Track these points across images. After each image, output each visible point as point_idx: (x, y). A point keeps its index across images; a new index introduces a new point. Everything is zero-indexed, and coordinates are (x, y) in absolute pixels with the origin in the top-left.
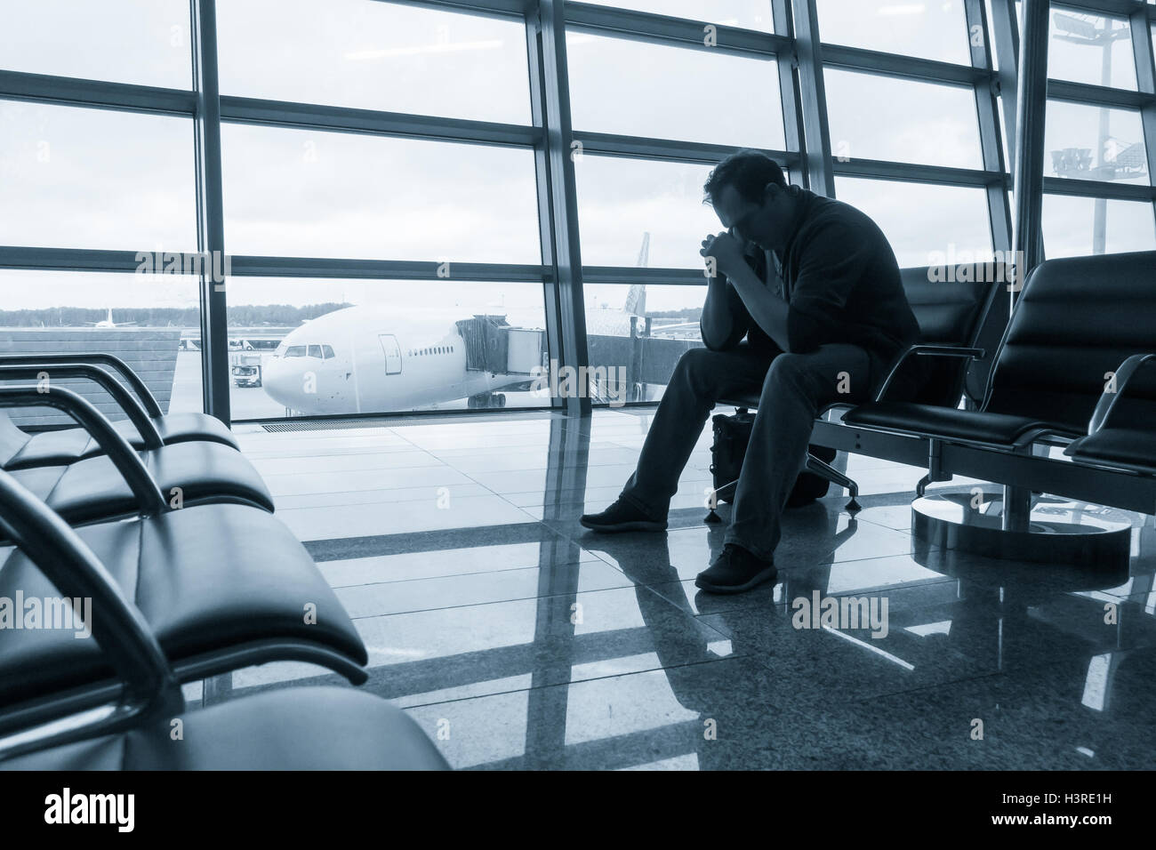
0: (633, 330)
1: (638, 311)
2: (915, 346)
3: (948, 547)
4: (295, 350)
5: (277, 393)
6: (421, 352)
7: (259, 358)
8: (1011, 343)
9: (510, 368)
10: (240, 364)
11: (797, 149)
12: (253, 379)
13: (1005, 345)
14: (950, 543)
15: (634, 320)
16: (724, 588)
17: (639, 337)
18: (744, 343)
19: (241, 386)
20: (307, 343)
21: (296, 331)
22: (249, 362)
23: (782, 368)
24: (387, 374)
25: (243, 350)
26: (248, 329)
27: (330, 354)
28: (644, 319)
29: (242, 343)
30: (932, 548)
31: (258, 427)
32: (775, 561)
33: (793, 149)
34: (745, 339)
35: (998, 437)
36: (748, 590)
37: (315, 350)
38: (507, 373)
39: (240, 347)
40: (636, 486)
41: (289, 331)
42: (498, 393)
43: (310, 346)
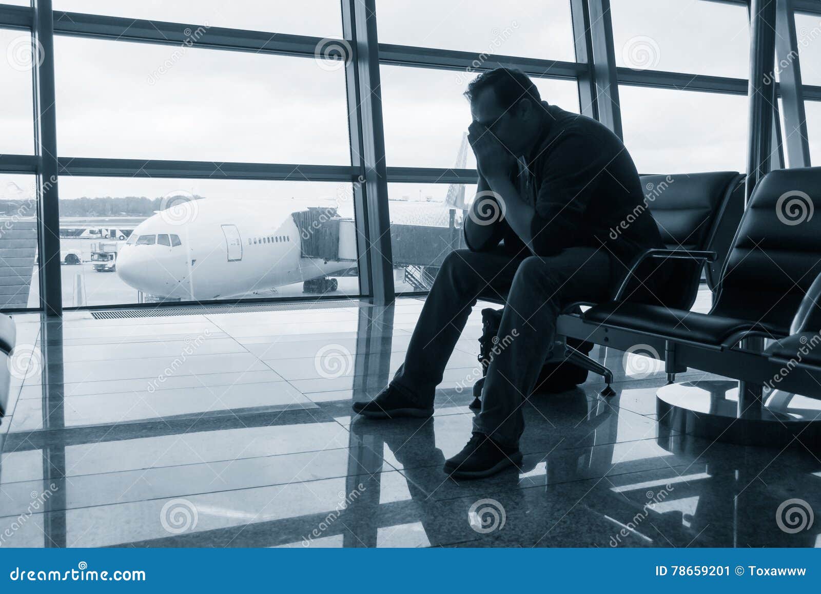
0: (452, 223)
1: (458, 203)
2: (652, 250)
3: (687, 432)
4: (146, 239)
5: (129, 278)
6: (260, 241)
7: (115, 245)
8: (738, 247)
9: (341, 256)
10: (98, 251)
11: (585, 61)
12: (109, 264)
13: (734, 249)
14: (689, 428)
15: (452, 213)
16: (471, 473)
17: (457, 228)
18: (501, 245)
19: (99, 271)
20: (157, 232)
21: (147, 220)
22: (106, 250)
23: (526, 271)
24: (229, 261)
25: (102, 237)
26: (107, 219)
27: (176, 241)
28: (462, 211)
29: (100, 231)
30: (673, 432)
31: (88, 314)
32: (520, 447)
33: (583, 60)
34: (502, 242)
35: (710, 338)
36: (491, 476)
37: (163, 239)
38: (338, 260)
39: (99, 235)
40: (403, 377)
41: (140, 221)
42: (330, 278)
43: (159, 235)
